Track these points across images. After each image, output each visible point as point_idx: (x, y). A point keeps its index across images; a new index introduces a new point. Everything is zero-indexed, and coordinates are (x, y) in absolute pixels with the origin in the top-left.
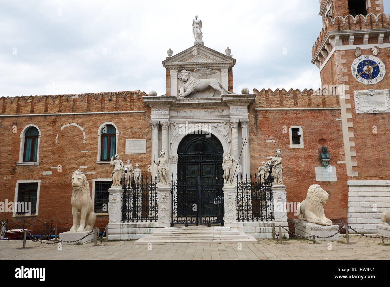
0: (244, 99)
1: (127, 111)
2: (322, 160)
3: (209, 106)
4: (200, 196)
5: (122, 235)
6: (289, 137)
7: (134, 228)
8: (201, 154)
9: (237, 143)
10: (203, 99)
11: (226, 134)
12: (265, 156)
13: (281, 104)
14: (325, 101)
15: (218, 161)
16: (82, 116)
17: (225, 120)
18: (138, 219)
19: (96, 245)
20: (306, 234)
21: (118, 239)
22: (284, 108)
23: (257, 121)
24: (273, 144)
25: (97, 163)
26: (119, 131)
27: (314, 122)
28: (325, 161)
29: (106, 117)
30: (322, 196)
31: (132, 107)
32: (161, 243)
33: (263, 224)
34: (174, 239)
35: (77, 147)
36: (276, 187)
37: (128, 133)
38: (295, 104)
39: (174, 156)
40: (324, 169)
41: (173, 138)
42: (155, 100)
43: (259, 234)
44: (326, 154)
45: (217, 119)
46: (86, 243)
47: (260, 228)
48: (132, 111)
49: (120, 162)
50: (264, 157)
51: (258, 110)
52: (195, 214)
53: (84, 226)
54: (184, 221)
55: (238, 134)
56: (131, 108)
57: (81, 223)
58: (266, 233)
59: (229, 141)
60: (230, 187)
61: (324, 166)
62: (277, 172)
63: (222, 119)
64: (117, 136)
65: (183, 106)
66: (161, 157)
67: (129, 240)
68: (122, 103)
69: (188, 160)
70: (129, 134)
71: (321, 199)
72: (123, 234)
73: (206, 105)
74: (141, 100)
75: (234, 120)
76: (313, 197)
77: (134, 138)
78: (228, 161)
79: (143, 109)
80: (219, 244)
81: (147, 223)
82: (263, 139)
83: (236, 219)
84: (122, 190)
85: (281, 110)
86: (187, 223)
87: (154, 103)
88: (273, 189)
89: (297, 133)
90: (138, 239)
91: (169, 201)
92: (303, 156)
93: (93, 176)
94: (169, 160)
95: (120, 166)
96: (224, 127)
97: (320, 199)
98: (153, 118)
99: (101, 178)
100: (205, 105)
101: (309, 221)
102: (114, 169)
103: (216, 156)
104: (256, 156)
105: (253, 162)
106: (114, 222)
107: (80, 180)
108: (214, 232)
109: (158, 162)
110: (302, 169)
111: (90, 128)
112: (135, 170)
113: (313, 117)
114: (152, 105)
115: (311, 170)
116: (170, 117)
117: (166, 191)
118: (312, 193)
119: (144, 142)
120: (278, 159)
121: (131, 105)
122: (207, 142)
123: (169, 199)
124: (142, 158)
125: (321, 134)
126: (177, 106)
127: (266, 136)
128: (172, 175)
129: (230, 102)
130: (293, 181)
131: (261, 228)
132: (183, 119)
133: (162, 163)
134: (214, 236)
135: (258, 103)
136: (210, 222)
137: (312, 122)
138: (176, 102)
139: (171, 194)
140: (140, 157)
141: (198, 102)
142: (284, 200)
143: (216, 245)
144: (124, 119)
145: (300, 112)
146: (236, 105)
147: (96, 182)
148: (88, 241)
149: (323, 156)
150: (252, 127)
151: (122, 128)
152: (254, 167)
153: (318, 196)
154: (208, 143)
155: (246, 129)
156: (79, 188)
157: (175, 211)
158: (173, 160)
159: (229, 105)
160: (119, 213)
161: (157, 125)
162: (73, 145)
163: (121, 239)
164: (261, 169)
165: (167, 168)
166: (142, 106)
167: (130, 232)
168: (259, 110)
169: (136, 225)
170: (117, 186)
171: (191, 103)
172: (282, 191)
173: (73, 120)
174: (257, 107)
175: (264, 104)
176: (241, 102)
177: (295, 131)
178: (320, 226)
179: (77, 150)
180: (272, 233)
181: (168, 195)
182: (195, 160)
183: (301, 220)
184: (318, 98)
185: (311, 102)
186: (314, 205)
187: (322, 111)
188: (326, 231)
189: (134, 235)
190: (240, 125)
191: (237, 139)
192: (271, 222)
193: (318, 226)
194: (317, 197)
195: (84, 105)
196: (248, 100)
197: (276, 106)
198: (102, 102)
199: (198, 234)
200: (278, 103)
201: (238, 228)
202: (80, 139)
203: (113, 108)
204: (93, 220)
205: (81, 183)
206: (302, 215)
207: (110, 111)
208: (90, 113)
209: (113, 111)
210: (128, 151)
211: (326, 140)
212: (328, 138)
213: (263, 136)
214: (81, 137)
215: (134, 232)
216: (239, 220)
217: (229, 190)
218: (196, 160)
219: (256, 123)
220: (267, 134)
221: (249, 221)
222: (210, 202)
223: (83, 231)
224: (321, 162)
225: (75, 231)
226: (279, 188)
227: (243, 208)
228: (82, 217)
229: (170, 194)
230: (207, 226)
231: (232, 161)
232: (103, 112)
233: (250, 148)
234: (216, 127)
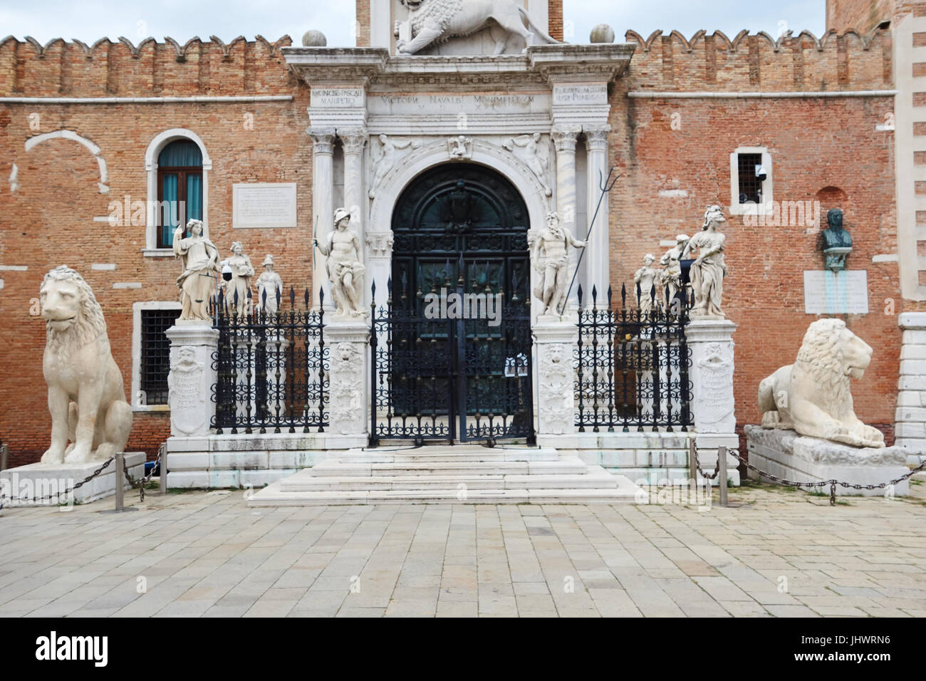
0: (598, 58)
1: (234, 95)
2: (825, 251)
3: (489, 82)
4: (462, 352)
5: (215, 473)
6: (729, 181)
7: (252, 450)
8: (463, 230)
9: (573, 198)
10: (471, 61)
11: (538, 170)
12: (656, 238)
13: (710, 79)
14: (847, 71)
15: (514, 251)
16: (91, 108)
17: (538, 126)
18: (266, 422)
19: (120, 508)
20: (793, 471)
21: (201, 485)
22: (718, 91)
23: (632, 132)
24: (680, 202)
25: (145, 254)
26: (211, 158)
27: (809, 135)
28: (835, 254)
29: (170, 112)
30: (850, 355)
31: (250, 83)
32: (335, 499)
33: (659, 441)
34: (376, 488)
35: (80, 204)
36: (704, 327)
37: (239, 165)
38: (752, 79)
39: (380, 235)
40: (831, 278)
41: (379, 180)
42: (321, 60)
43: (645, 471)
44: (841, 233)
45: (511, 123)
46: (92, 500)
47: (649, 451)
48: (251, 94)
49: (205, 244)
50: (652, 240)
51: (638, 98)
52: (445, 408)
53: (89, 446)
54: (411, 429)
55: (577, 170)
56: (246, 87)
57: (77, 437)
58: (667, 467)
59: (548, 192)
60: (558, 325)
61: (832, 269)
62: (708, 280)
63: (527, 123)
64: (205, 175)
65: (407, 83)
66: (337, 228)
67: (238, 487)
68: (219, 71)
69: (422, 248)
70: (243, 168)
71: (849, 363)
72: (217, 469)
73: (481, 81)
74: (279, 63)
75: (566, 126)
76: (820, 358)
77: (258, 179)
78: (552, 244)
79: (285, 90)
80: (525, 504)
81: (292, 436)
82: (651, 186)
83: (576, 425)
84: (211, 333)
85: (708, 98)
86: (419, 436)
87: (318, 68)
88: (693, 331)
89: (754, 168)
90: (266, 485)
91: (363, 368)
92: (770, 239)
93: (135, 295)
94: (367, 247)
95: (206, 257)
96: (532, 148)
97: (843, 365)
98: (317, 117)
99: (158, 300)
100: (475, 80)
101: (802, 432)
102: (185, 265)
103: (506, 237)
104: (628, 239)
105: (618, 256)
106: (188, 434)
107: (69, 298)
108: (507, 465)
109: (329, 244)
110: (766, 277)
111: (119, 148)
112: (264, 278)
113: (805, 120)
114: (313, 78)
115: (790, 281)
116: (369, 117)
117: (355, 338)
118: (821, 344)
119: (288, 192)
120: (712, 239)
121: (246, 78)
122: (481, 195)
123: (364, 363)
124: (285, 241)
125: (828, 171)
126: (390, 81)
127: (660, 179)
128: (374, 288)
129: (555, 68)
130: (736, 312)
131: (652, 451)
132: (409, 124)
133: (339, 249)
134: (508, 478)
135: (640, 76)
136: (491, 433)
137: (801, 135)
138: (388, 70)
139: (370, 348)
140: (278, 238)
141: (454, 70)
142: (727, 366)
143: (515, 506)
144: (225, 119)
145: (767, 106)
146: (571, 79)
147: (144, 312)
148: (103, 492)
149: (831, 238)
150: (617, 149)
151: (221, 149)
152: (620, 272)
153: (840, 355)
154: (485, 198)
155: (602, 156)
156: (65, 324)
157: (383, 398)
158: (379, 249)
159: (552, 78)
160: (204, 405)
161: (327, 141)
162: (68, 199)
163: (211, 486)
164: (643, 276)
165: (356, 264)
166: (281, 81)
167: (238, 465)
168: (642, 98)
169: (257, 441)
170: (198, 320)
171: (434, 74)
172: (722, 339)
173: (63, 119)
174: (635, 89)
175: (657, 79)
176: (589, 69)
177: (747, 163)
178: (846, 449)
179: (82, 214)
180: (687, 467)
181: (361, 348)
182: (442, 248)
183: (772, 428)
184: (826, 60)
185: (801, 75)
186: (824, 383)
187: (836, 102)
188: (866, 463)
189: (252, 472)
190: (582, 141)
191: (574, 186)
192: (684, 434)
193: (839, 448)
194: (835, 357)
195: (98, 74)
196: (610, 65)
197: (695, 87)
198: (154, 65)
199: (456, 472)
200: (699, 77)
201: (580, 451)
202: (88, 180)
203: (192, 84)
204: (120, 428)
205: (73, 307)
206: (776, 412)
207: (181, 95)
208: (119, 99)
209: (190, 95)
210: (241, 219)
211: (841, 191)
212: (847, 184)
213: (652, 179)
214: (94, 176)
215: (252, 464)
216: (581, 427)
217: (554, 333)
218: (447, 250)
219: (632, 138)
220: (664, 173)
221: (613, 430)
222: (494, 373)
223: (87, 461)
224: (824, 257)
225: (59, 462)
226: (711, 330)
227: (595, 391)
228: (82, 416)
229: (366, 347)
230: (483, 445)
231: (564, 244)
232: (160, 99)
233: (610, 213)
234: (509, 151)
